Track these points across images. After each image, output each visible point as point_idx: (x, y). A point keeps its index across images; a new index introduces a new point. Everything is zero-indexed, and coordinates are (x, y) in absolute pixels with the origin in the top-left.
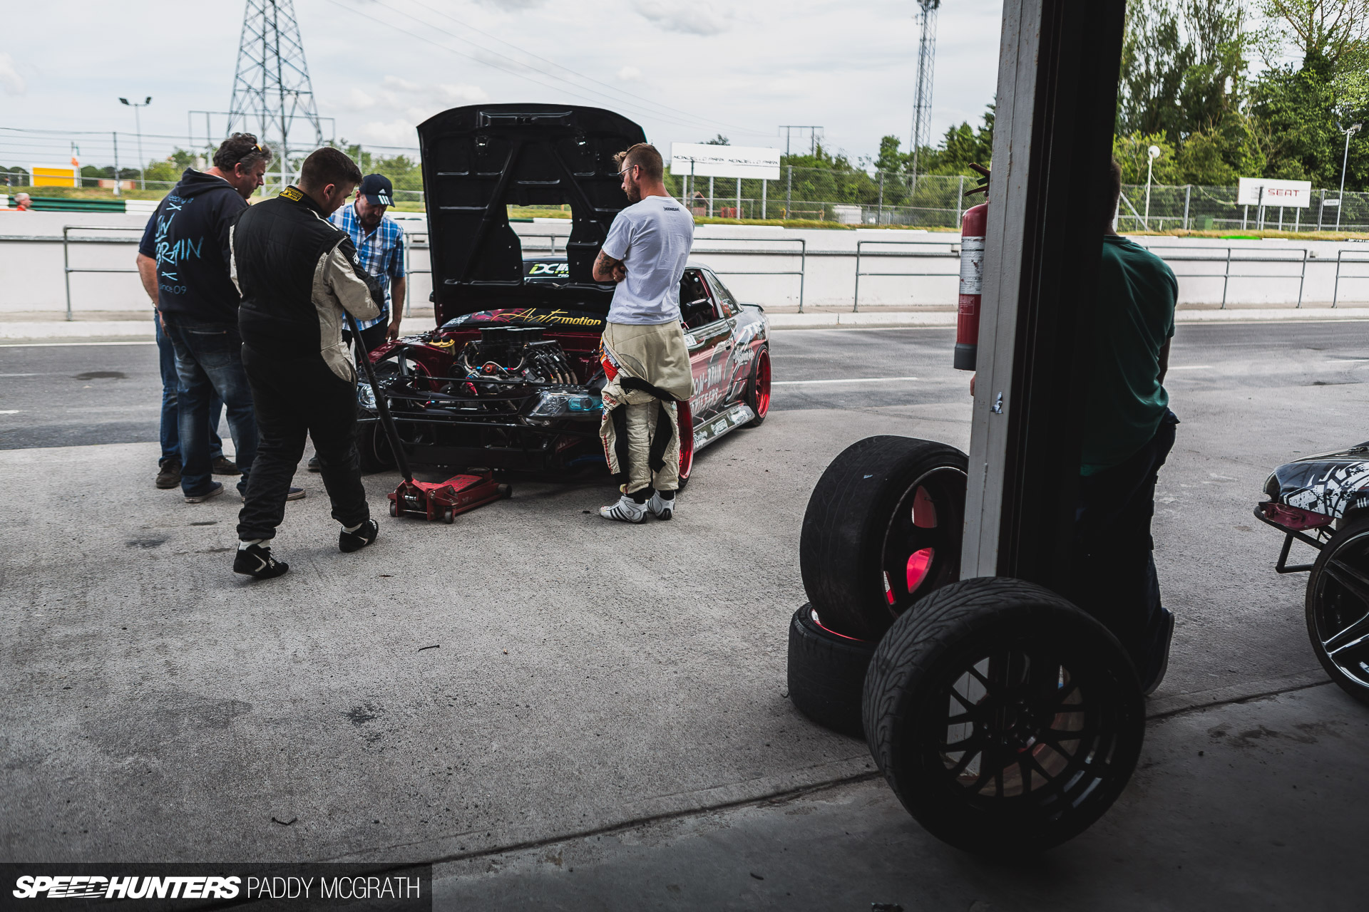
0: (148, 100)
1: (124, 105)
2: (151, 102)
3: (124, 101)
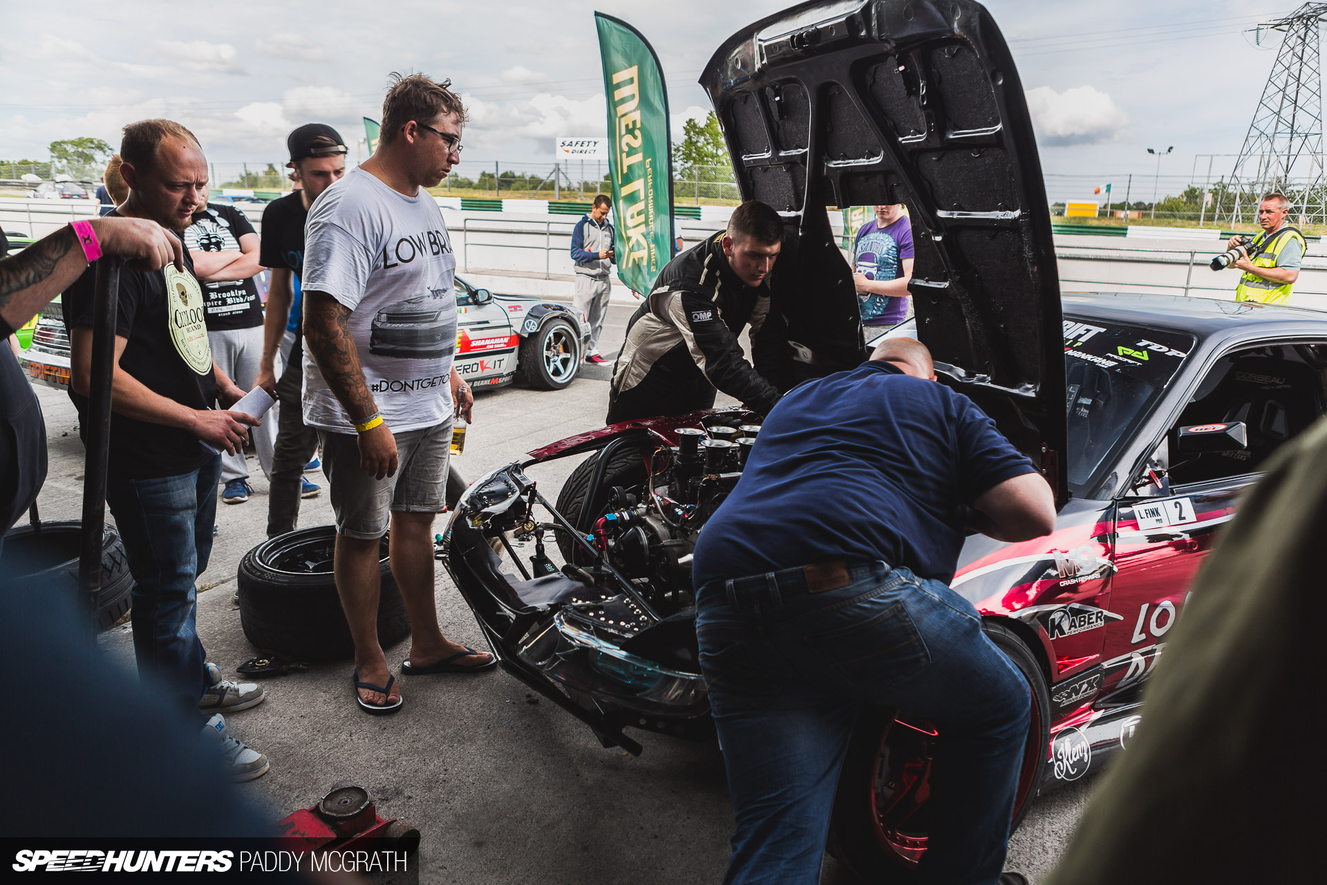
0: (1170, 149)
1: (1151, 154)
2: (1172, 151)
3: (1151, 151)
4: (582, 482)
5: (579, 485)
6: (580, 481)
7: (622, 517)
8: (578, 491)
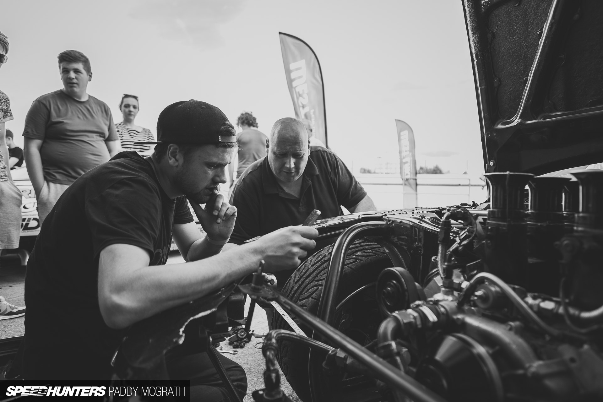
4: (306, 282)
5: (303, 286)
6: (303, 282)
7: (424, 317)
8: (301, 292)
